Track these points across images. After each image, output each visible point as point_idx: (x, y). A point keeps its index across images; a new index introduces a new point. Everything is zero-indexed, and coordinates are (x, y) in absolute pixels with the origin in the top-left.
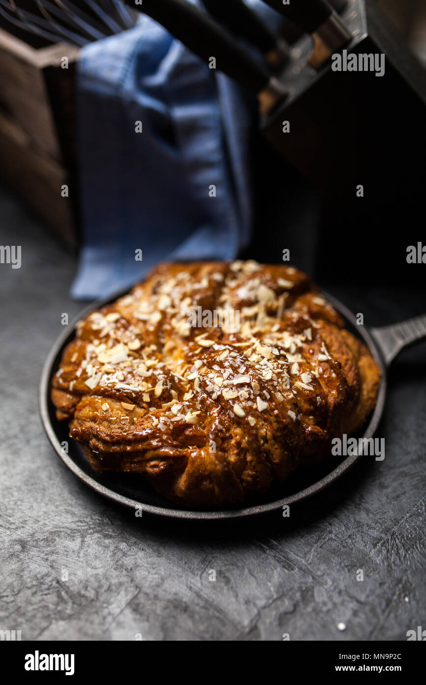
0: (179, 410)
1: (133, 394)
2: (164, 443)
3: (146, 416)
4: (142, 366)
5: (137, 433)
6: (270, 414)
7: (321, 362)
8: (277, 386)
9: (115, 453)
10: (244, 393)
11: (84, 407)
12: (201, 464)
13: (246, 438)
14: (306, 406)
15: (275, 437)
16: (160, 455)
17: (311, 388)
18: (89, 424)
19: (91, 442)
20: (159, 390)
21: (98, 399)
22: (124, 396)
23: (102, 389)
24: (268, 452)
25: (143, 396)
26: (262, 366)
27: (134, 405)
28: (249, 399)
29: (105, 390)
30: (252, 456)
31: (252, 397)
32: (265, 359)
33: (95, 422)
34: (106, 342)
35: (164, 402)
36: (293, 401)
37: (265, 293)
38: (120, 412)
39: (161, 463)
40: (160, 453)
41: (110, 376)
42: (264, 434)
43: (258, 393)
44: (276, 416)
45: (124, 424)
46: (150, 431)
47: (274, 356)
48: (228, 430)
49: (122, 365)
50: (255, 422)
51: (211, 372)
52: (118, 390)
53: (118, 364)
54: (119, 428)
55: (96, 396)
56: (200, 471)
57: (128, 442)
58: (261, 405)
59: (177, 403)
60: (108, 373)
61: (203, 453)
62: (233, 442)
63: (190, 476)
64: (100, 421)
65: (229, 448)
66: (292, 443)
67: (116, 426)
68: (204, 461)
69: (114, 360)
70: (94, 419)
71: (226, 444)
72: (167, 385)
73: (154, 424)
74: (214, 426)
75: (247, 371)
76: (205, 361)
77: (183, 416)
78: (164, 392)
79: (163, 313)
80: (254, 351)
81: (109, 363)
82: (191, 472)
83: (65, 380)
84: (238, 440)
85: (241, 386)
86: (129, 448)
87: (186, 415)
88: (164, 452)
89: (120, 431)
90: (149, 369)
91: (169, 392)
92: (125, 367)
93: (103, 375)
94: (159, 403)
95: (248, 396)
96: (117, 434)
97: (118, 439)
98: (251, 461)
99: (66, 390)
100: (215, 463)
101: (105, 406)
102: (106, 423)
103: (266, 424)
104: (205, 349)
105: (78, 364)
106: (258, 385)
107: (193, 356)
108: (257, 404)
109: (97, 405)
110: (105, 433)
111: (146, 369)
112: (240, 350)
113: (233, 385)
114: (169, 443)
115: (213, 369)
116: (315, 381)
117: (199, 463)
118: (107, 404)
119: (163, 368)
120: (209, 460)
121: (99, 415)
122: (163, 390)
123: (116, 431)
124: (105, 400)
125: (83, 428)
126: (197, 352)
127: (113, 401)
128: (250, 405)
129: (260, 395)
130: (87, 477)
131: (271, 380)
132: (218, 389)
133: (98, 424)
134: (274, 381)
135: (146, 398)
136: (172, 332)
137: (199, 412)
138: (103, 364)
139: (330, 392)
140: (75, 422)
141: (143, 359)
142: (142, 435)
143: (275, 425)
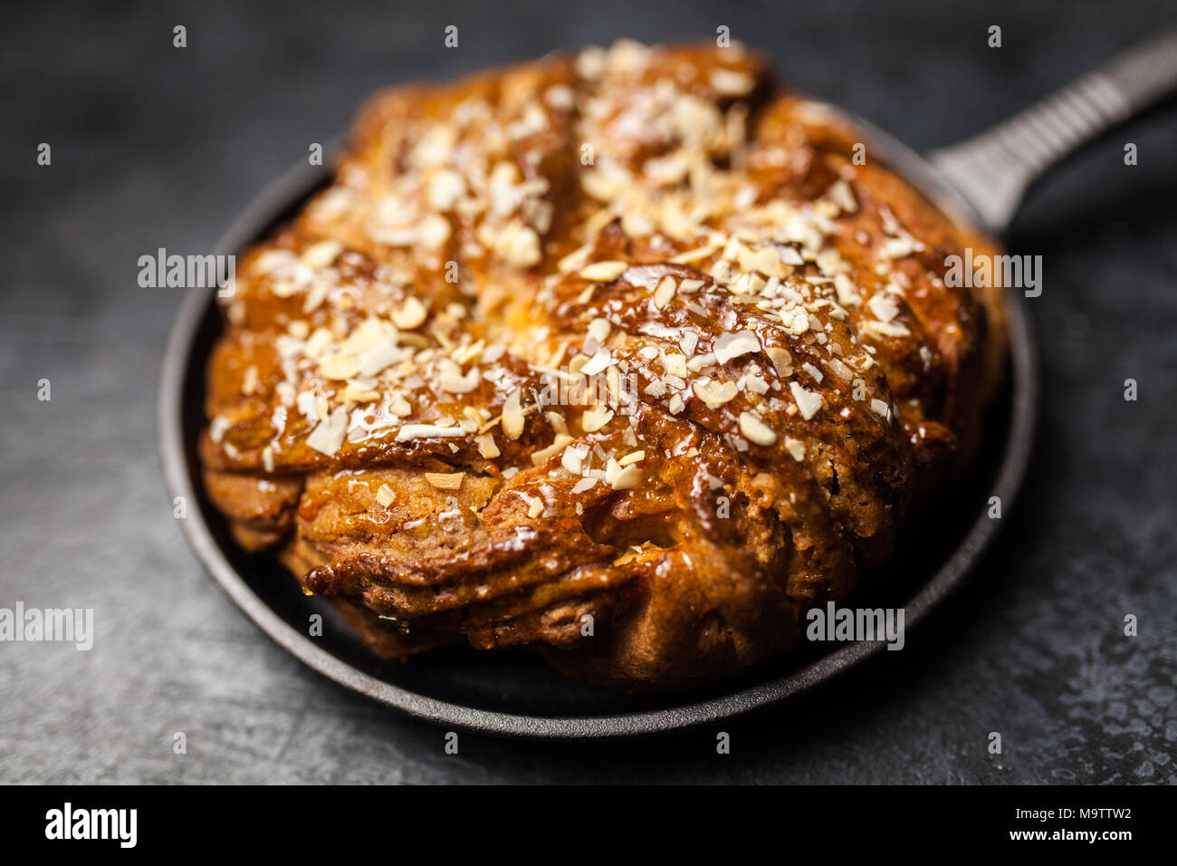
0: (584, 462)
1: (452, 445)
2: (573, 558)
3: (502, 495)
4: (445, 365)
5: (499, 546)
6: (832, 421)
7: (896, 262)
8: (826, 344)
9: (446, 613)
10: (752, 379)
11: (321, 506)
12: (690, 589)
13: (793, 496)
14: (897, 379)
15: (856, 476)
16: (573, 590)
17: (904, 331)
18: (351, 551)
19: (367, 595)
20: (514, 421)
21: (354, 481)
22: (428, 456)
23: (363, 450)
24: (844, 515)
25: (477, 446)
26: (770, 299)
27: (461, 475)
28: (770, 394)
29: (372, 452)
30: (812, 536)
31: (777, 386)
32: (773, 281)
33: (367, 541)
34: (328, 323)
35: (533, 447)
36: (875, 372)
37: (692, 117)
38: (429, 501)
39: (581, 610)
40: (573, 585)
41: (370, 411)
42: (830, 475)
43: (789, 372)
44: (849, 422)
45: (454, 532)
46: (532, 535)
47: (791, 270)
48: (731, 480)
49: (392, 376)
50: (803, 450)
51: (644, 345)
52: (408, 445)
53: (380, 374)
54: (442, 546)
55: (349, 473)
56: (692, 608)
57: (480, 576)
58: (807, 403)
59: (571, 444)
60: (362, 405)
61: (687, 559)
62: (753, 511)
63: (664, 624)
64: (383, 537)
65: (747, 530)
66: (898, 479)
67: (432, 541)
68: (696, 579)
69: (368, 365)
70: (362, 535)
71: (740, 522)
72: (533, 402)
73: (533, 513)
74: (696, 484)
75: (742, 321)
76: (617, 319)
77: (598, 472)
78: (529, 421)
79: (451, 216)
80: (735, 265)
81: (355, 377)
82: (668, 614)
83: (243, 446)
84: (767, 506)
85: (739, 363)
86: (483, 591)
87: (604, 469)
88: (582, 580)
89: (447, 551)
90: (465, 369)
91: (543, 419)
92: (402, 379)
93: (349, 413)
94: (523, 454)
95: (766, 387)
96: (443, 562)
97: (448, 574)
98: (810, 550)
99: (257, 472)
100: (729, 579)
101: (385, 496)
102: (401, 540)
103: (829, 447)
104: (605, 290)
105: (269, 397)
106: (786, 353)
107: (574, 312)
108: (795, 402)
109: (358, 496)
110: (408, 567)
111: (458, 371)
112: (695, 271)
113: (717, 365)
114: (588, 555)
115: (644, 334)
116: (904, 309)
117: (683, 588)
118: (385, 486)
119: (505, 360)
120: (710, 576)
121: (374, 521)
122: (526, 417)
123: (436, 555)
124: (377, 477)
125: (338, 565)
126: (585, 297)
127: (399, 476)
128: (777, 408)
129: (794, 378)
130: (377, 683)
131: (810, 332)
132: (682, 385)
133: (379, 546)
134: (816, 332)
135: (488, 448)
136: (489, 261)
137: (640, 455)
138: (339, 384)
139: (940, 330)
140: (302, 547)
141: (440, 346)
142: (511, 550)
143: (850, 444)
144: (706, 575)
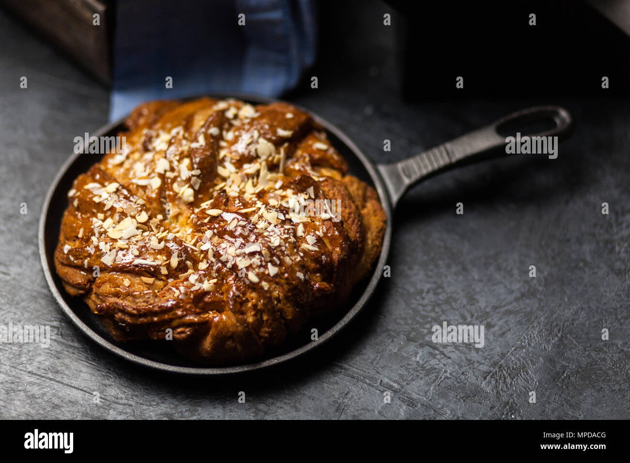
0: (196, 280)
1: (151, 268)
2: (188, 312)
3: (166, 288)
4: (153, 238)
5: (163, 304)
6: (281, 278)
7: (324, 221)
8: (285, 251)
9: (142, 325)
10: (256, 260)
11: (103, 283)
12: (224, 327)
13: (262, 301)
14: (313, 265)
15: (286, 297)
16: (185, 322)
17: (317, 249)
18: (113, 300)
19: (116, 316)
20: (174, 262)
21: (115, 275)
22: (143, 271)
23: (121, 265)
24: (281, 311)
25: (160, 269)
26: (269, 232)
27: (154, 279)
28: (261, 266)
29: (124, 267)
30: (268, 315)
31: (264, 264)
32: (272, 225)
33: (118, 297)
34: (112, 216)
35: (180, 273)
36: (301, 263)
37: (264, 147)
38: (141, 287)
39: (187, 330)
40: (185, 321)
41: (124, 252)
42: (277, 296)
43: (269, 259)
44: (287, 279)
45: (149, 298)
46: (174, 302)
47: (280, 221)
48: (244, 294)
49: (134, 240)
50: (268, 286)
51: (223, 242)
52: (136, 266)
53: (129, 239)
54: (144, 302)
55: (115, 273)
56: (224, 333)
57: (155, 314)
58: (272, 270)
59: (193, 273)
60: (122, 249)
61: (224, 317)
62: (250, 305)
63: (215, 338)
64: (124, 296)
65: (247, 311)
66: (302, 301)
67: (141, 300)
68: (226, 324)
69: (125, 235)
70: (117, 295)
71: (244, 307)
72: (182, 257)
73: (176, 295)
74: (231, 293)
75: (257, 239)
76: (215, 231)
77: (201, 284)
78: (179, 263)
79: (162, 176)
80: (261, 217)
81: (120, 239)
82: (215, 334)
83: (76, 258)
84: (254, 303)
85: (252, 254)
86: (156, 319)
87: (203, 284)
88: (189, 319)
89: (145, 304)
90: (160, 241)
91: (185, 263)
92: (137, 241)
93: (117, 252)
94: (176, 274)
95: (260, 263)
96: (144, 307)
97: (145, 311)
98: (267, 320)
99: (81, 267)
100: (236, 325)
101: (127, 282)
102: (131, 298)
103: (278, 286)
104: (214, 219)
105: (87, 240)
106: (268, 252)
107: (203, 225)
108: (268, 270)
109: (117, 281)
110: (132, 308)
111: (157, 241)
112: (246, 216)
113: (245, 253)
114: (192, 312)
115: (224, 238)
116: (319, 240)
117: (222, 327)
118: (127, 280)
119: (175, 240)
120: (230, 323)
121: (121, 290)
122: (179, 262)
123: (142, 305)
124: (124, 276)
125: (108, 304)
126: (206, 221)
127: (132, 276)
128: (262, 271)
129: (270, 261)
130: (115, 347)
131: (280, 246)
132: (232, 259)
133: (122, 299)
134: (282, 246)
135: (164, 271)
136: (175, 198)
137: (215, 281)
138: (115, 240)
139: (334, 249)
140: (93, 297)
141: (152, 231)
142: (167, 307)
143: (286, 286)
144: (229, 323)
